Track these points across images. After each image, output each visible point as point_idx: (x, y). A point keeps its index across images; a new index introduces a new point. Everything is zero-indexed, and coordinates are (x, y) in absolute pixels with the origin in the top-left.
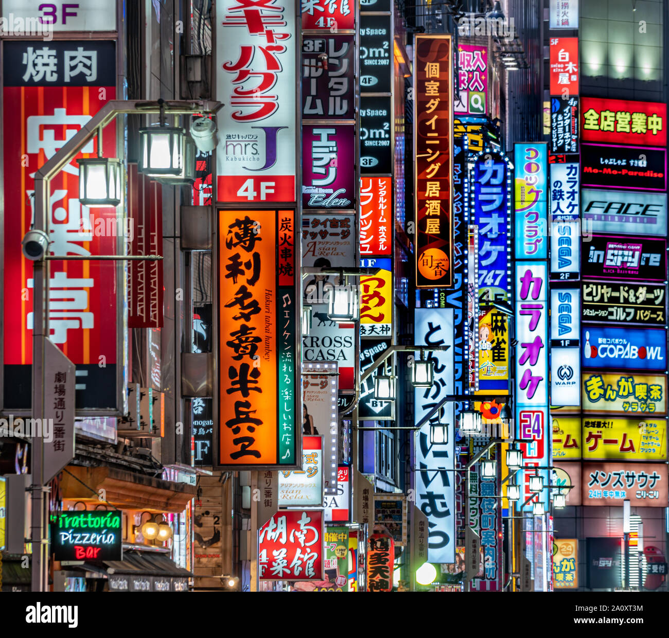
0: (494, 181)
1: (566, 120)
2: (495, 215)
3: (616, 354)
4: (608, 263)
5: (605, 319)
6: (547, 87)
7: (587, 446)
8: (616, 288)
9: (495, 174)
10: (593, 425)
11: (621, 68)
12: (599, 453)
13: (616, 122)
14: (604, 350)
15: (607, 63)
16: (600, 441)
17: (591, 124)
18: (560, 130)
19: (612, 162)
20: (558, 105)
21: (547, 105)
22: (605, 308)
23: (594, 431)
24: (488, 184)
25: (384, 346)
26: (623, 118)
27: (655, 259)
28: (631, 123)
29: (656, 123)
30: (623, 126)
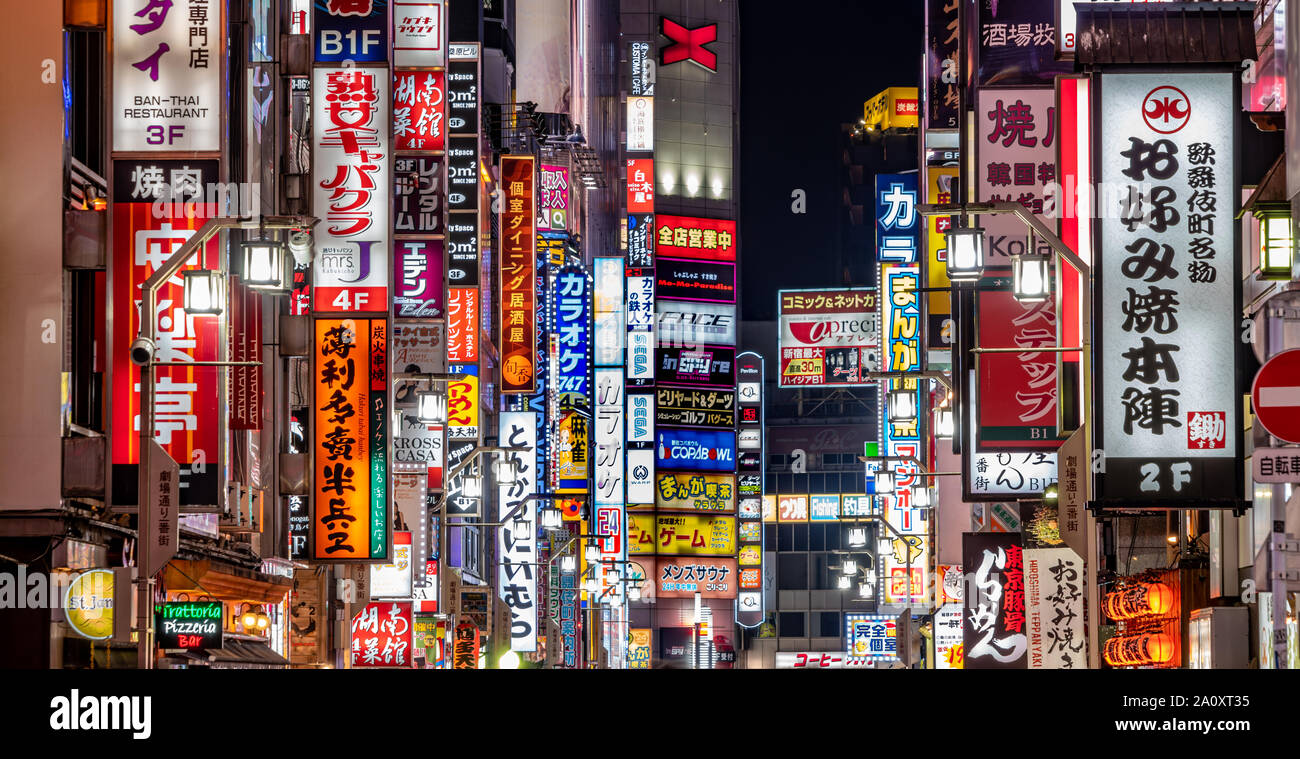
0: (574, 293)
1: (641, 236)
2: (575, 325)
3: (688, 455)
4: (681, 370)
5: (679, 422)
6: (624, 205)
7: (661, 541)
8: (688, 394)
9: (575, 287)
10: (667, 522)
11: (693, 187)
12: (672, 548)
13: (689, 238)
14: (677, 452)
15: (680, 184)
16: (673, 537)
17: (665, 240)
18: (637, 246)
19: (685, 275)
20: (634, 222)
21: (624, 222)
22: (678, 412)
23: (668, 527)
24: (569, 296)
25: (471, 447)
26: (695, 235)
27: (725, 367)
28: (702, 239)
29: (726, 240)
30: (695, 242)
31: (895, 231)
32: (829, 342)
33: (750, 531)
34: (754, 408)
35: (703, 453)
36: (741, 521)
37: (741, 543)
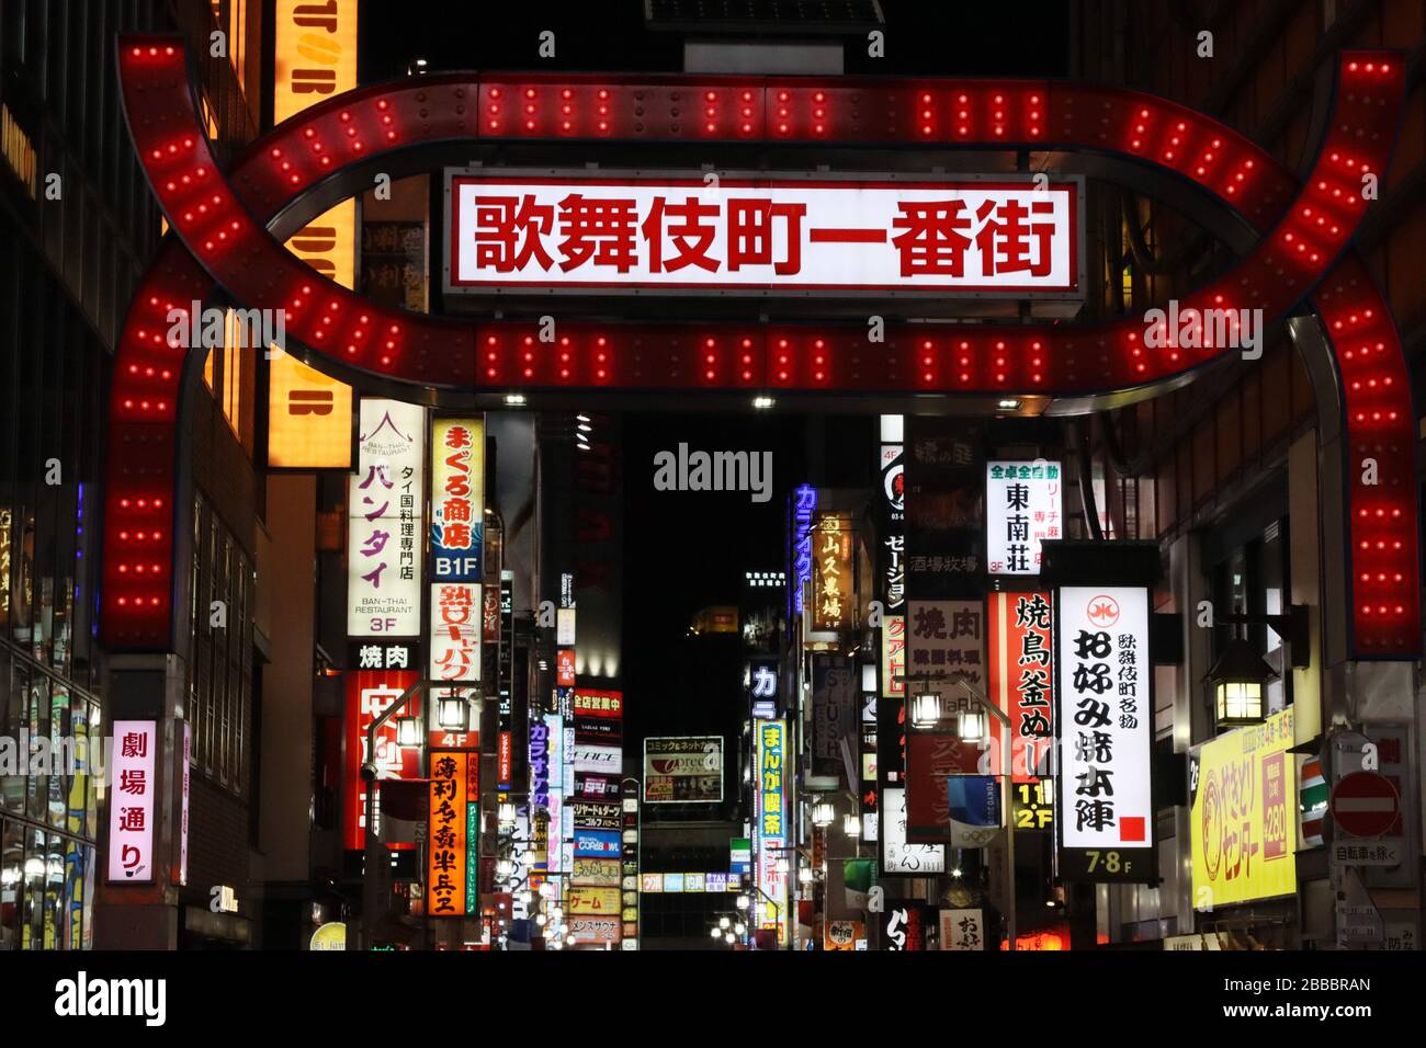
0: (539, 738)
1: (566, 702)
2: (540, 759)
3: (590, 847)
4: (586, 790)
5: (584, 825)
6: (556, 680)
7: (572, 905)
8: (591, 806)
9: (540, 734)
10: (576, 891)
11: (595, 670)
12: (581, 909)
13: (592, 703)
14: (583, 845)
16: (580, 902)
17: (577, 705)
18: (563, 708)
19: (589, 727)
20: (562, 692)
21: (555, 691)
22: (584, 819)
23: (576, 895)
24: (536, 740)
25: (504, 840)
26: (596, 700)
27: (614, 788)
28: (601, 703)
29: (616, 704)
30: (596, 706)
31: (763, 698)
32: (678, 772)
33: (630, 898)
34: (633, 815)
35: (599, 846)
36: (624, 891)
37: (624, 906)
